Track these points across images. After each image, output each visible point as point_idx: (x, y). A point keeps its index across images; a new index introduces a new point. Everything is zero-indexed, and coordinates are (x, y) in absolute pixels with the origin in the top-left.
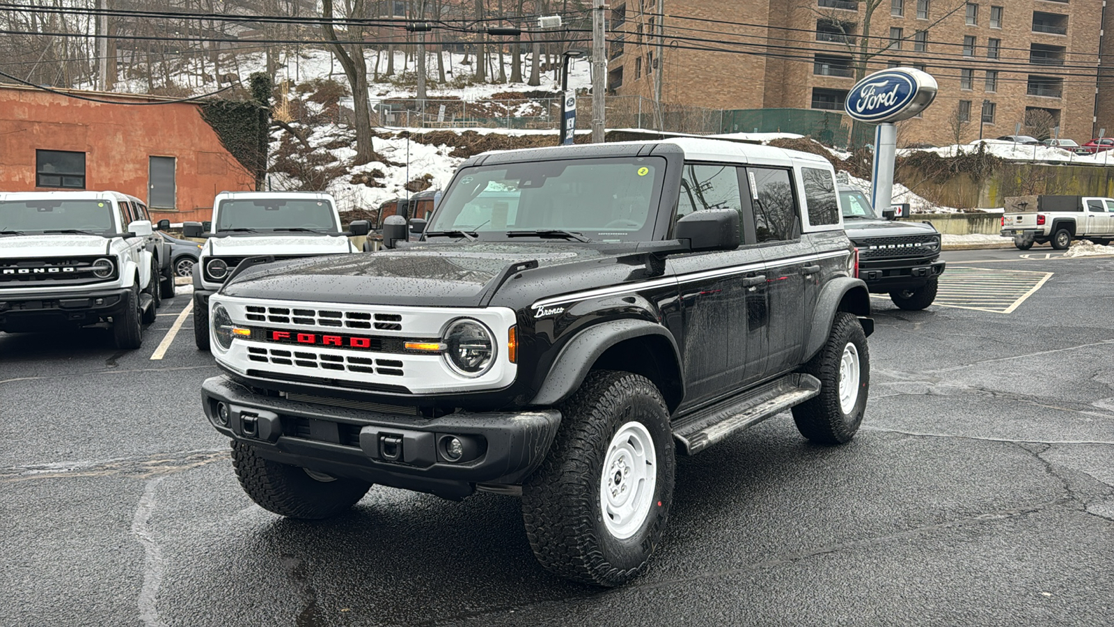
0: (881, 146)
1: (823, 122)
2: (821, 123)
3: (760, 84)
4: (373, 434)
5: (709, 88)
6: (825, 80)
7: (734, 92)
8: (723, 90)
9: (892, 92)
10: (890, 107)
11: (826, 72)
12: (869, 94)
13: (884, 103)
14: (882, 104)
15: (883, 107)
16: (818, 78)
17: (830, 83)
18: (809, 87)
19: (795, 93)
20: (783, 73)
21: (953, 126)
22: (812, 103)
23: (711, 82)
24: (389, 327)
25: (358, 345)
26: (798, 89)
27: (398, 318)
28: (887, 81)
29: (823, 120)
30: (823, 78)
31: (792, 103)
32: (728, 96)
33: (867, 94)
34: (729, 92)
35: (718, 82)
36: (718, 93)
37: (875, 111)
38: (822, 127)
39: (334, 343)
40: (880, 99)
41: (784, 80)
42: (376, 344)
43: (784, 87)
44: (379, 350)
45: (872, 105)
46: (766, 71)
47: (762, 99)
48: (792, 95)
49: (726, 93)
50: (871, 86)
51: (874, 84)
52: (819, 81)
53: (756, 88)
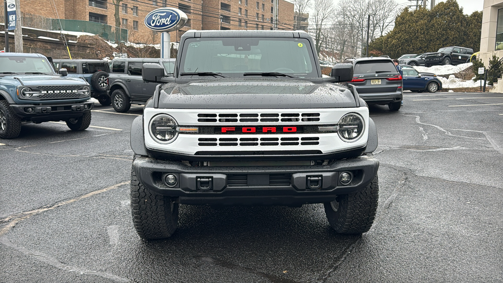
0: (164, 42)
1: (103, 29)
2: (102, 30)
3: (63, 8)
4: (304, 177)
5: (35, 7)
6: (95, 9)
7: (49, 10)
8: (43, 9)
9: (169, 18)
10: (167, 25)
11: (94, 5)
12: (157, 18)
13: (164, 23)
14: (164, 24)
15: (164, 25)
16: (91, 8)
17: (97, 11)
18: (87, 12)
19: (80, 14)
20: (73, 3)
21: (151, 35)
22: (89, 19)
23: (36, 4)
24: (313, 120)
25: (288, 131)
26: (81, 12)
27: (318, 115)
28: (165, 13)
29: (103, 28)
30: (93, 8)
31: (79, 18)
32: (46, 12)
33: (156, 18)
34: (47, 10)
35: (41, 4)
36: (41, 9)
37: (160, 26)
38: (102, 31)
39: (271, 131)
40: (163, 21)
41: (74, 7)
42: (301, 129)
43: (74, 11)
44: (302, 132)
45: (159, 23)
46: (65, 1)
47: (64, 15)
48: (79, 15)
49: (45, 10)
50: (158, 15)
51: (159, 14)
52: (91, 9)
53: (60, 9)
